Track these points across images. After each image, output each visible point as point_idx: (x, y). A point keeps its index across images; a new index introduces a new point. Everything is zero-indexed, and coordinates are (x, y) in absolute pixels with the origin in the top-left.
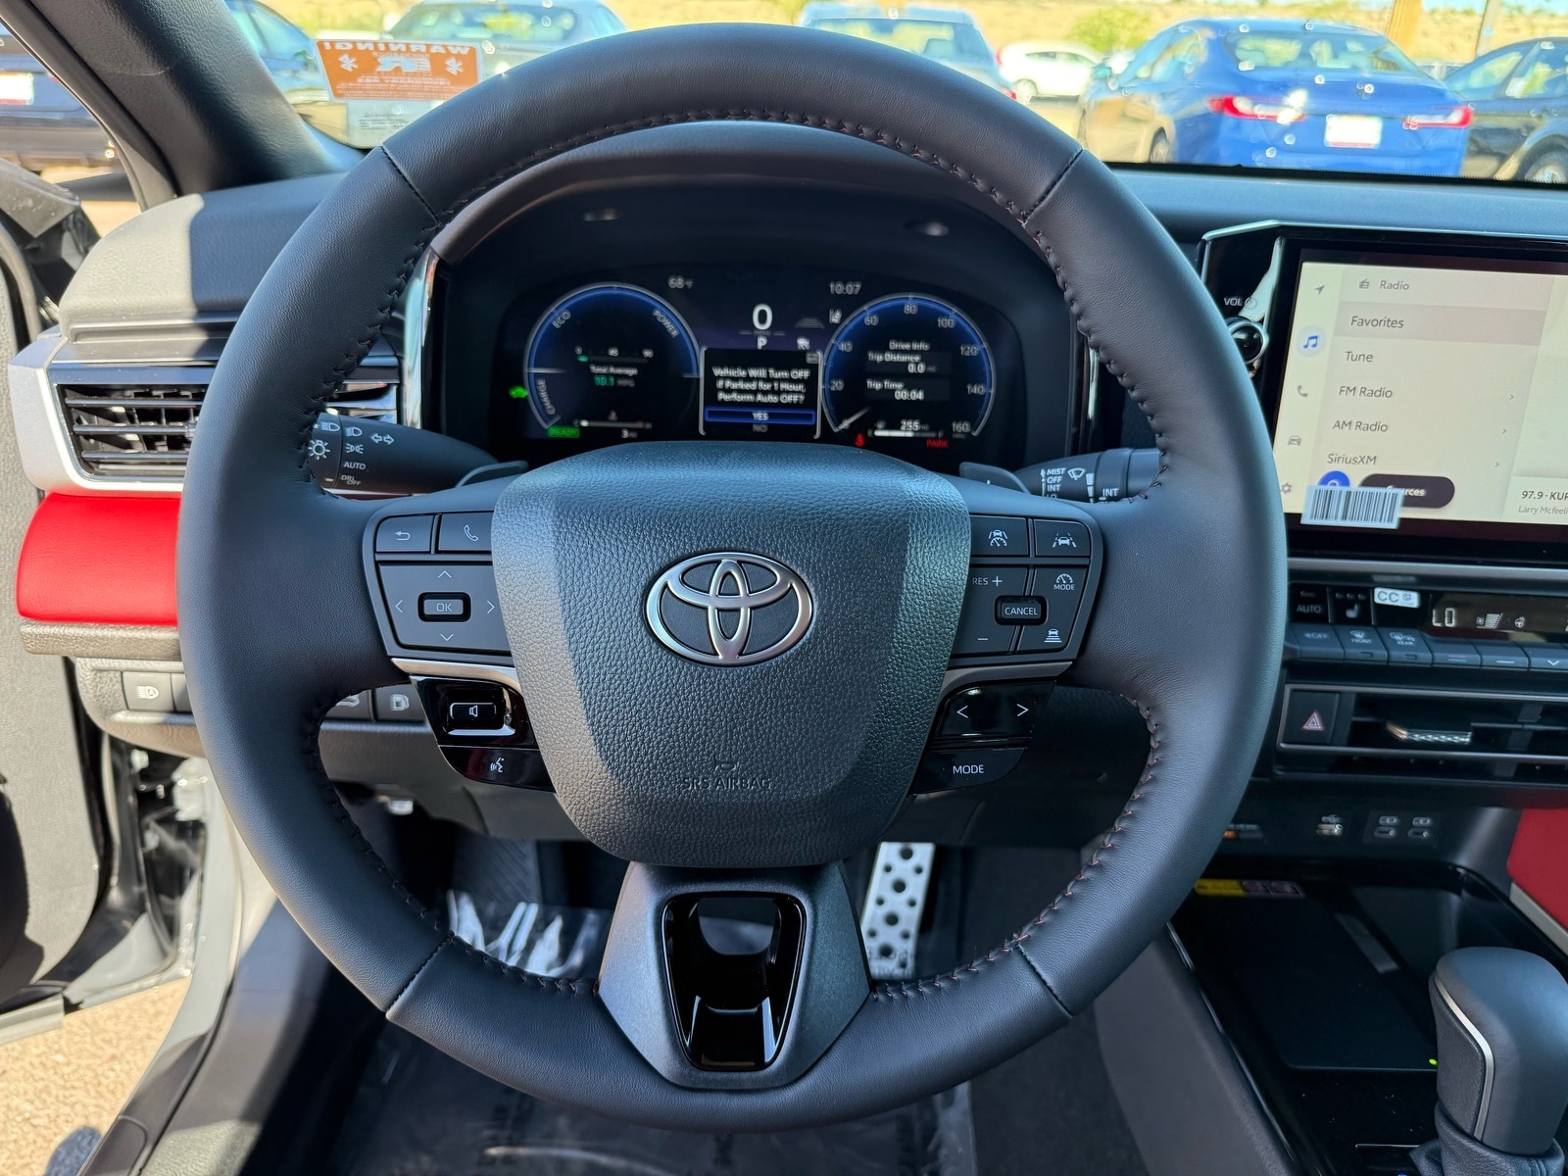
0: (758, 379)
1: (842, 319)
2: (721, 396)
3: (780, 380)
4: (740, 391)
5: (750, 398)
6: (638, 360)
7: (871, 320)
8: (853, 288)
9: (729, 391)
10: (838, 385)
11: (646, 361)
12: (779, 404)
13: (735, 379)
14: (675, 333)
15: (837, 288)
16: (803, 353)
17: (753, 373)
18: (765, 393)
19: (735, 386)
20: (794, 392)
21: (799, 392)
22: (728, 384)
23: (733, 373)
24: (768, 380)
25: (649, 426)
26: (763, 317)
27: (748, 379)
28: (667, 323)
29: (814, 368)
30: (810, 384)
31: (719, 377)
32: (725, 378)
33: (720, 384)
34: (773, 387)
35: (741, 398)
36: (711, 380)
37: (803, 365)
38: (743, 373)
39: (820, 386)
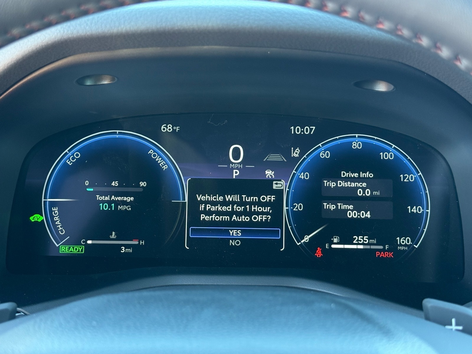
0: (233, 203)
1: (301, 155)
2: (204, 217)
3: (251, 204)
4: (218, 213)
5: (227, 218)
6: (134, 190)
7: (325, 155)
8: (309, 130)
9: (209, 213)
10: (299, 207)
11: (141, 190)
12: (251, 224)
13: (214, 203)
14: (165, 167)
15: (296, 130)
16: (270, 182)
17: (229, 198)
18: (239, 214)
19: (213, 209)
20: (262, 213)
21: (267, 213)
22: (208, 207)
23: (212, 198)
24: (241, 203)
25: (142, 243)
27: (225, 203)
28: (159, 160)
29: (279, 194)
30: (277, 206)
31: (201, 202)
32: (206, 202)
33: (202, 207)
34: (245, 209)
35: (220, 218)
36: (194, 203)
37: (271, 191)
38: (221, 198)
39: (285, 208)
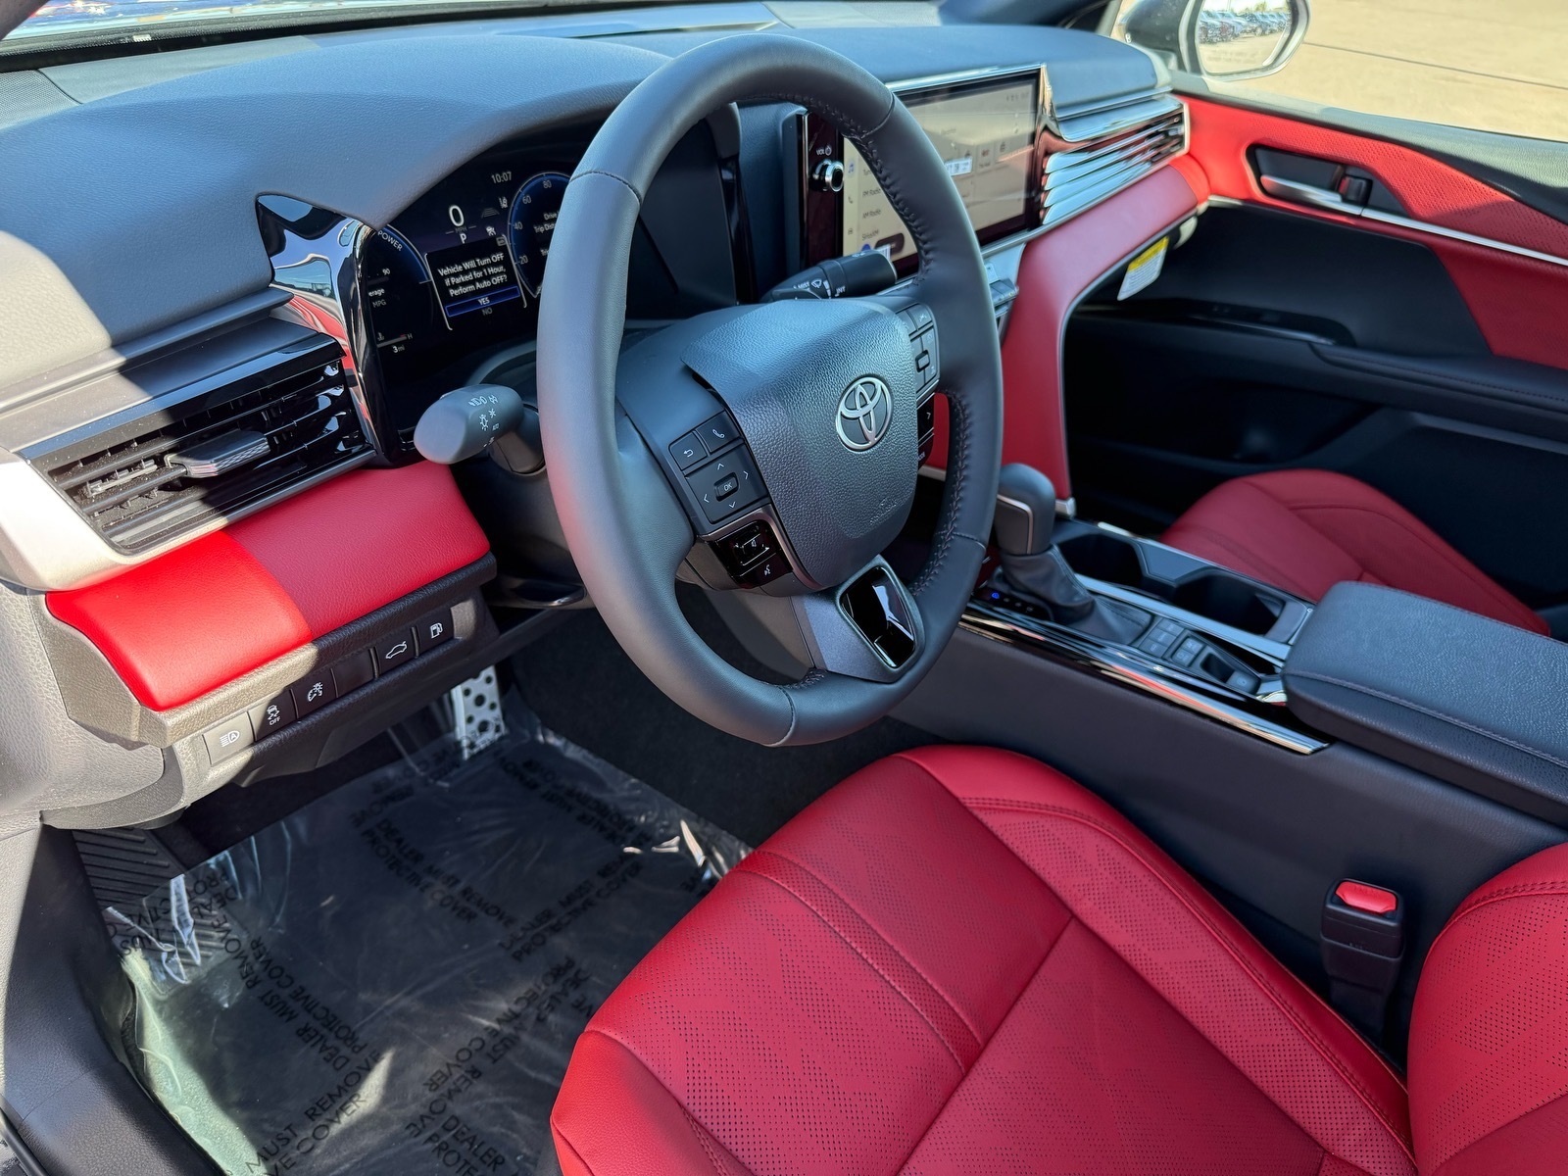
0: (471, 270)
1: (509, 204)
2: (452, 292)
3: (487, 266)
4: (464, 284)
5: (471, 288)
6: (381, 280)
7: (527, 200)
8: (507, 176)
9: (455, 286)
10: (524, 259)
11: (387, 278)
12: (493, 287)
13: (456, 275)
14: (400, 247)
15: (497, 178)
16: (493, 239)
17: (467, 265)
18: (480, 280)
19: (458, 281)
20: (498, 274)
21: (502, 273)
22: (453, 280)
23: (453, 270)
24: (479, 268)
25: (410, 336)
26: (455, 212)
27: (465, 272)
28: (390, 240)
29: (504, 249)
30: (506, 262)
31: (445, 277)
32: (450, 276)
33: (447, 282)
34: (484, 274)
35: (466, 290)
36: (440, 279)
37: (497, 249)
38: (460, 268)
39: (514, 264)
